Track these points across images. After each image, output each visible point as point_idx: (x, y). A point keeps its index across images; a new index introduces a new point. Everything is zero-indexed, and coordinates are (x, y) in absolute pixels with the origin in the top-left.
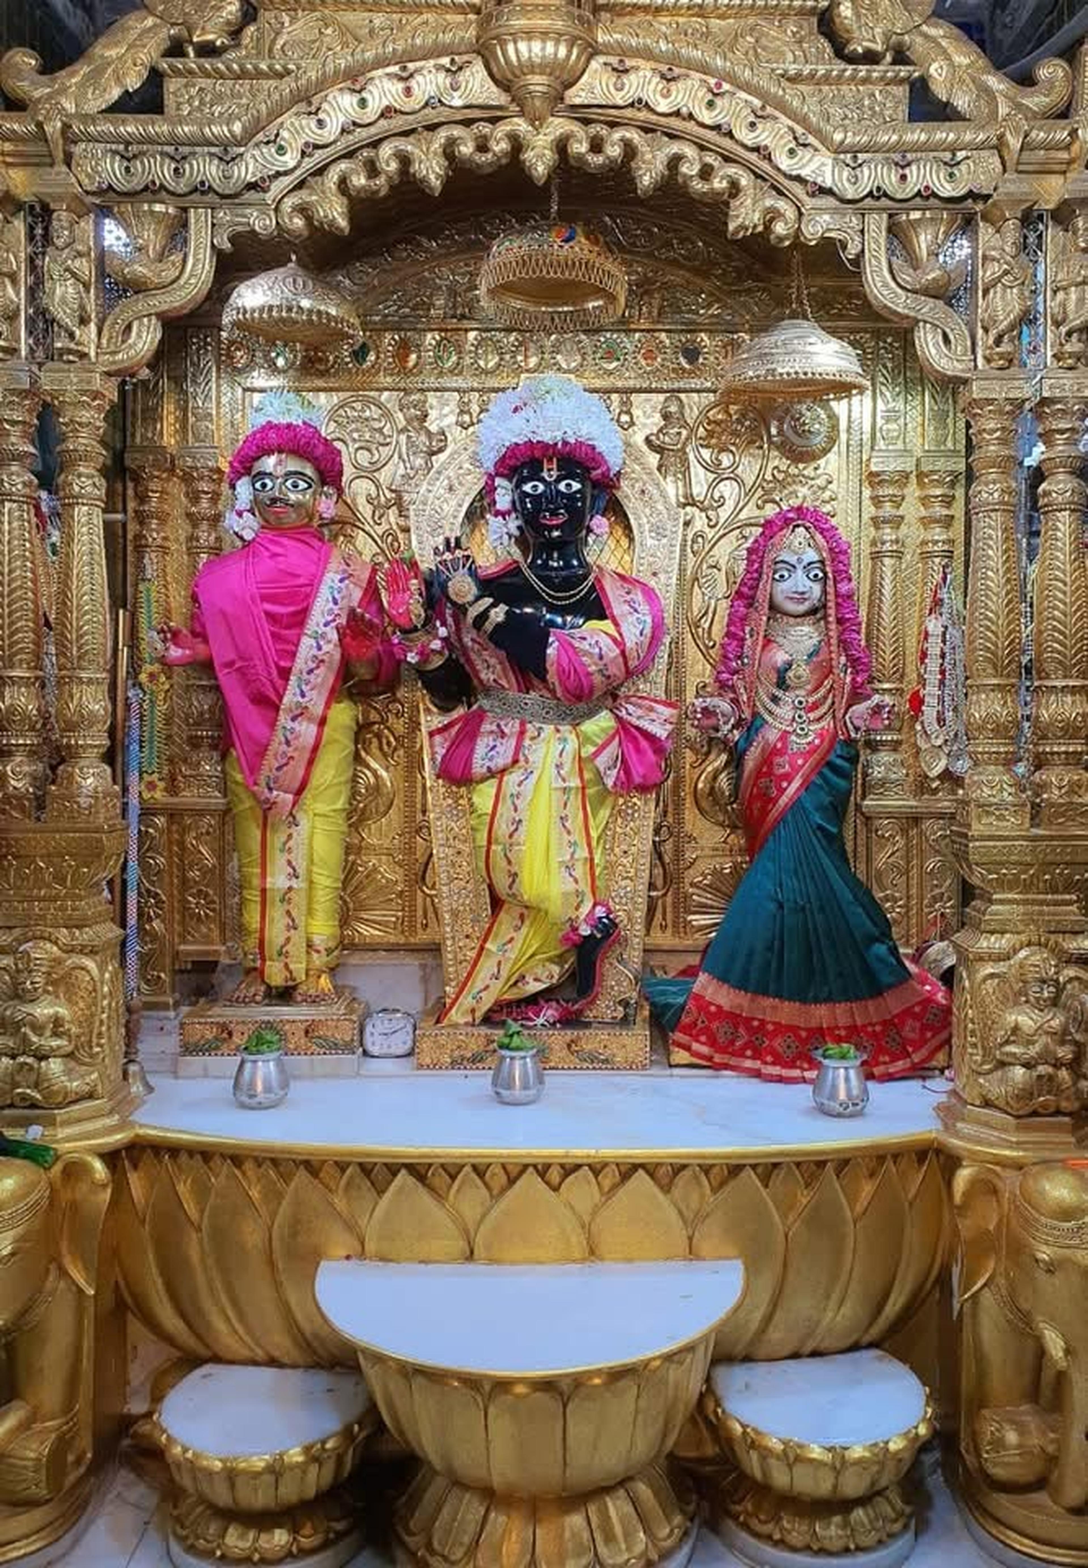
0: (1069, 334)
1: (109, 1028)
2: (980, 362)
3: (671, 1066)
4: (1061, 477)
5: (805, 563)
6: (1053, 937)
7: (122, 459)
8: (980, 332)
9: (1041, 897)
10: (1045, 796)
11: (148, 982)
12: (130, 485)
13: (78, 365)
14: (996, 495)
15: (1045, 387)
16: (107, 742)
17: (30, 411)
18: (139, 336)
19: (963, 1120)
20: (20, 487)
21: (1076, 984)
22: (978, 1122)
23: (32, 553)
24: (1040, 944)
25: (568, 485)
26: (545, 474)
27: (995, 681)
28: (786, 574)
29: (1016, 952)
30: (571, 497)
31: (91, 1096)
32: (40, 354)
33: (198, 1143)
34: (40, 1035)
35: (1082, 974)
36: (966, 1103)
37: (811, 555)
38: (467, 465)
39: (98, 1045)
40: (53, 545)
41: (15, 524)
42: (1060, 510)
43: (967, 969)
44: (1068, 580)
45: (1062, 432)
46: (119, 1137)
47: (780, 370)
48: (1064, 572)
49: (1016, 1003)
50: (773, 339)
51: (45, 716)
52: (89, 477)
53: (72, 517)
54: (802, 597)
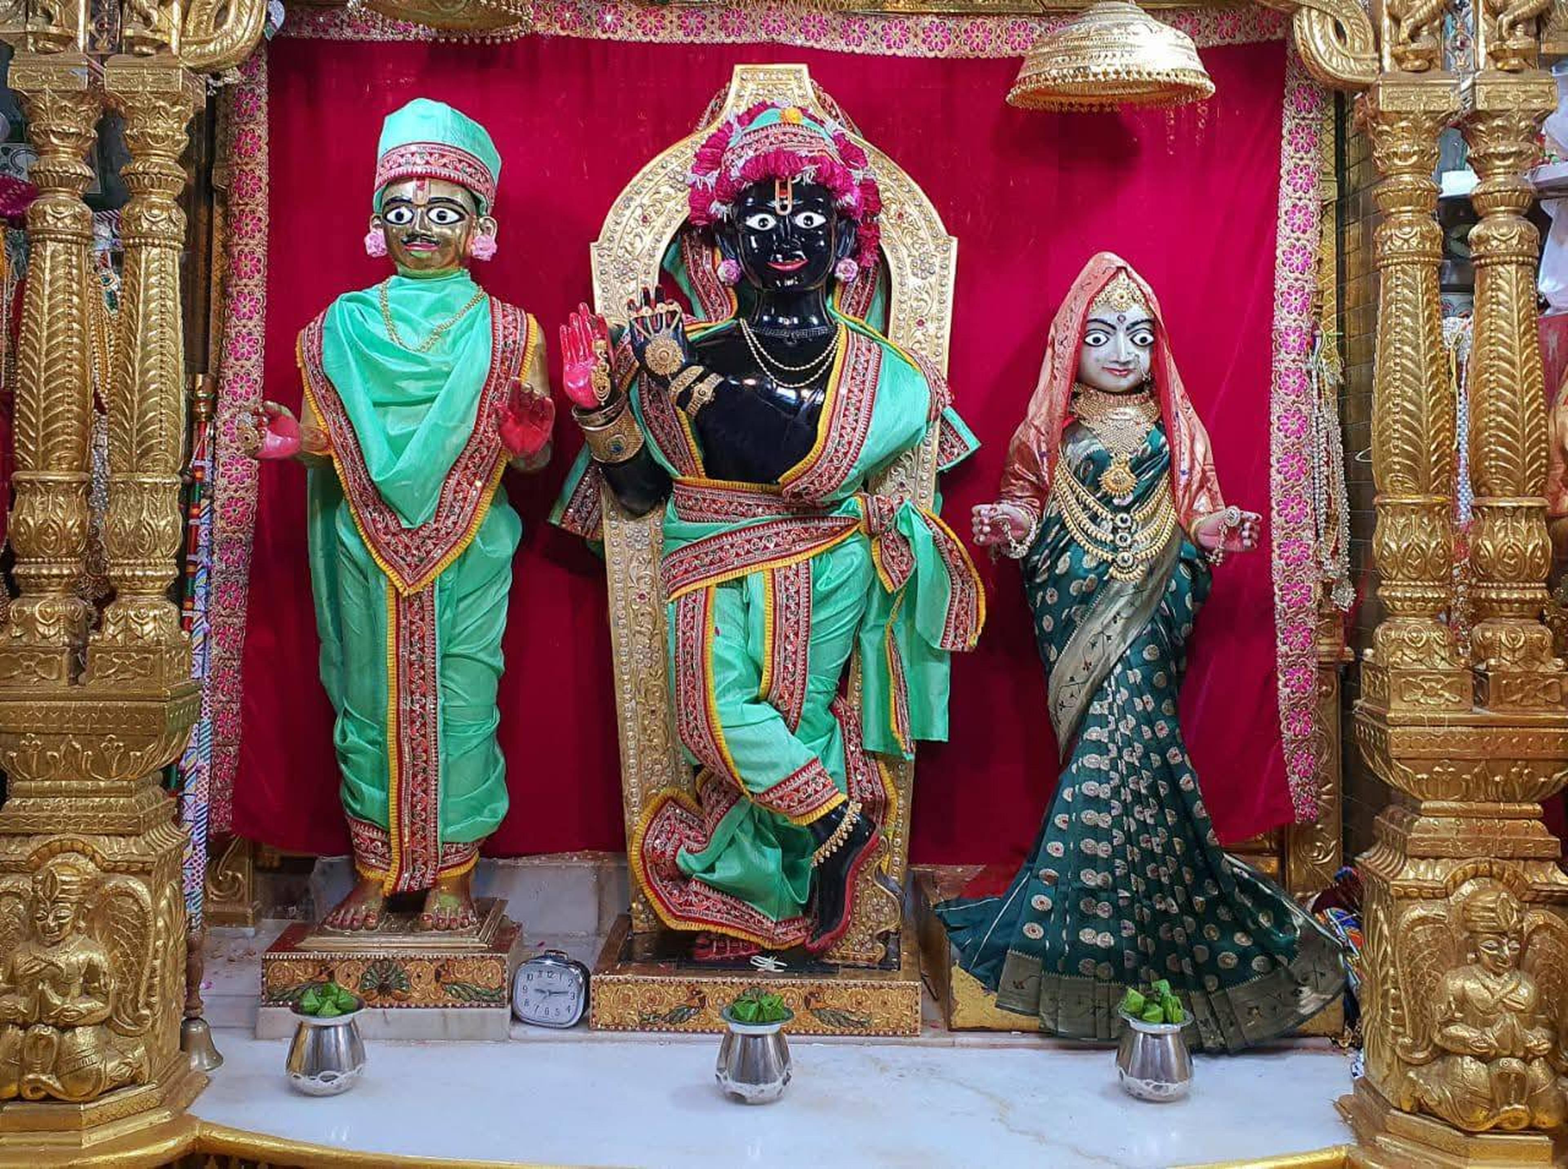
0: (1513, 25)
1: (163, 979)
2: (1387, 62)
3: (951, 1030)
4: (1501, 218)
5: (1127, 323)
6: (1510, 865)
7: (209, 179)
8: (1386, 22)
9: (1489, 806)
10: (1492, 662)
11: (218, 885)
12: (218, 210)
13: (154, 57)
14: (1414, 242)
15: (1481, 96)
16: (174, 572)
17: (87, 119)
18: (238, 20)
19: (1387, 1132)
20: (68, 221)
21: (1547, 935)
22: (1409, 1136)
23: (82, 311)
24: (1491, 875)
25: (809, 218)
26: (776, 204)
27: (1419, 499)
28: (1103, 339)
29: (1457, 885)
30: (810, 235)
31: (133, 1081)
32: (103, 44)
33: (285, 1154)
34: (65, 995)
35: (1558, 922)
36: (1387, 1105)
37: (1137, 312)
38: (665, 189)
39: (149, 1005)
40: (112, 295)
41: (61, 272)
42: (1503, 264)
43: (1387, 909)
44: (1517, 359)
45: (1504, 157)
46: (171, 1144)
47: (1094, 69)
48: (1510, 348)
49: (1461, 962)
50: (1084, 28)
51: (91, 537)
52: (162, 207)
53: (138, 263)
54: (1125, 368)
